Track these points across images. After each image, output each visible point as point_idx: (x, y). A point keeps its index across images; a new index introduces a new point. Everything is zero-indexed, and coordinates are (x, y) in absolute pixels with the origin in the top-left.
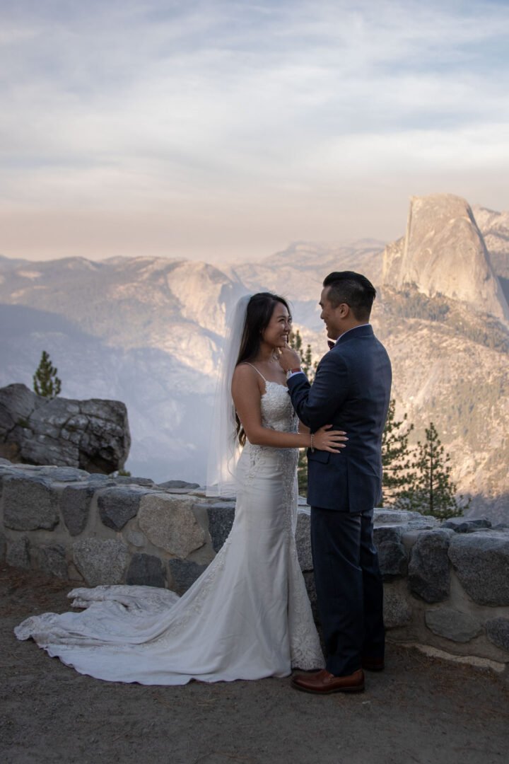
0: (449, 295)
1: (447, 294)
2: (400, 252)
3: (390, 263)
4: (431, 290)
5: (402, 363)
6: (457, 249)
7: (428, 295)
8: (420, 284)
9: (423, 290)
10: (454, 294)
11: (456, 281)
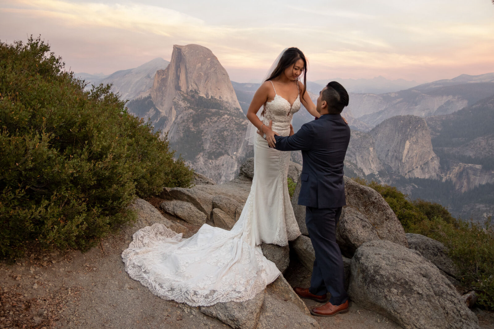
0: (217, 97)
1: (216, 97)
2: (165, 75)
3: (160, 80)
4: (207, 95)
5: (222, 133)
6: (218, 74)
7: (205, 97)
8: (200, 91)
9: (202, 95)
10: (220, 97)
11: (220, 91)
